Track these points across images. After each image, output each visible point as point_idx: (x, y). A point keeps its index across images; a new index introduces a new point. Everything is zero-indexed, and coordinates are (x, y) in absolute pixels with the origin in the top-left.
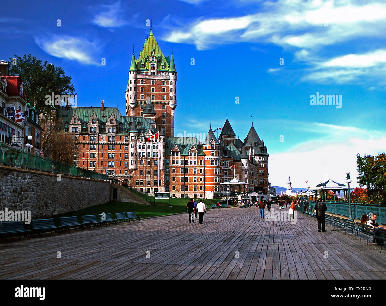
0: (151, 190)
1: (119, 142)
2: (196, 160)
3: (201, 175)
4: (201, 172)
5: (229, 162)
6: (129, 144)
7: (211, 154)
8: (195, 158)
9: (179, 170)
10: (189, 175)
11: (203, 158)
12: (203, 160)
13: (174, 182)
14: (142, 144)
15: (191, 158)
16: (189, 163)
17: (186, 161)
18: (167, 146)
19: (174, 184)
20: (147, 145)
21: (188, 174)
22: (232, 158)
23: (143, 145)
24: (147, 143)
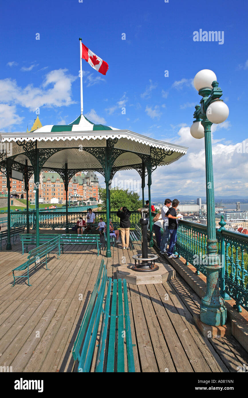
2: (60, 184)
3: (62, 192)
4: (62, 190)
5: (76, 185)
9: (51, 189)
10: (56, 192)
12: (63, 184)
13: (48, 195)
15: (57, 184)
16: (56, 187)
17: (55, 185)
18: (44, 177)
19: (48, 196)
22: (78, 183)
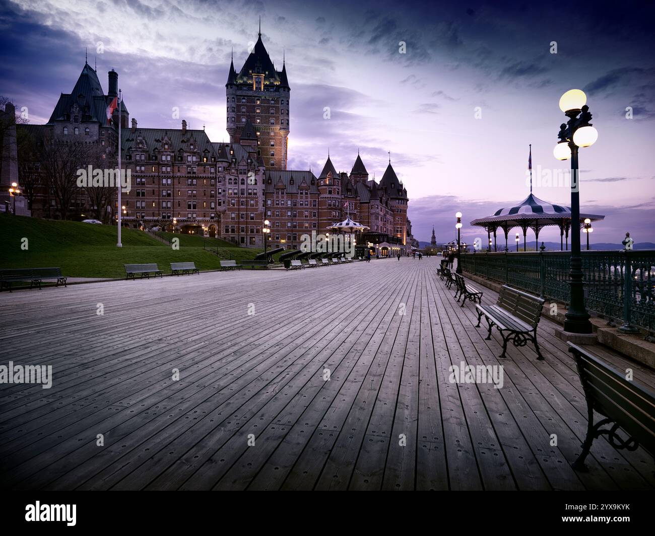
0: (245, 239)
1: (202, 175)
2: (308, 200)
3: (314, 220)
4: (314, 215)
5: (354, 204)
6: (216, 177)
7: (328, 191)
8: (307, 198)
9: (285, 213)
10: (298, 220)
11: (317, 197)
12: (317, 200)
13: (277, 228)
14: (233, 178)
15: (301, 198)
16: (298, 204)
17: (295, 201)
18: (270, 181)
19: (278, 231)
20: (241, 178)
21: (297, 218)
22: (358, 198)
23: (235, 179)
24: (239, 175)
